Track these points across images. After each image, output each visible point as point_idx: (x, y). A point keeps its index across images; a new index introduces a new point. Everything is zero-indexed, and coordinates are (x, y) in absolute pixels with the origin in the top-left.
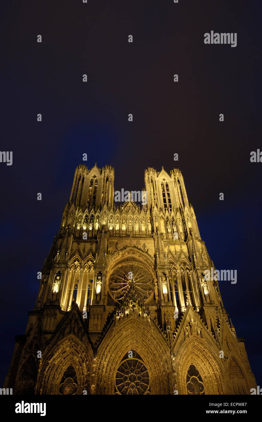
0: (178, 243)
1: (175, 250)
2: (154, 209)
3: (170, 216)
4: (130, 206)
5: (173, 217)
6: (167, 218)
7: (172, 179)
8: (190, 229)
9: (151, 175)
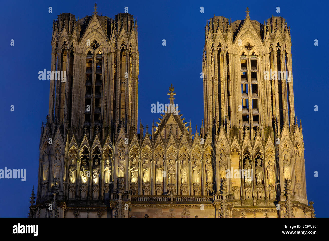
0: (262, 209)
2: (220, 137)
3: (253, 147)
4: (171, 125)
5: (258, 149)
6: (247, 152)
7: (266, 48)
8: (286, 183)
9: (220, 39)
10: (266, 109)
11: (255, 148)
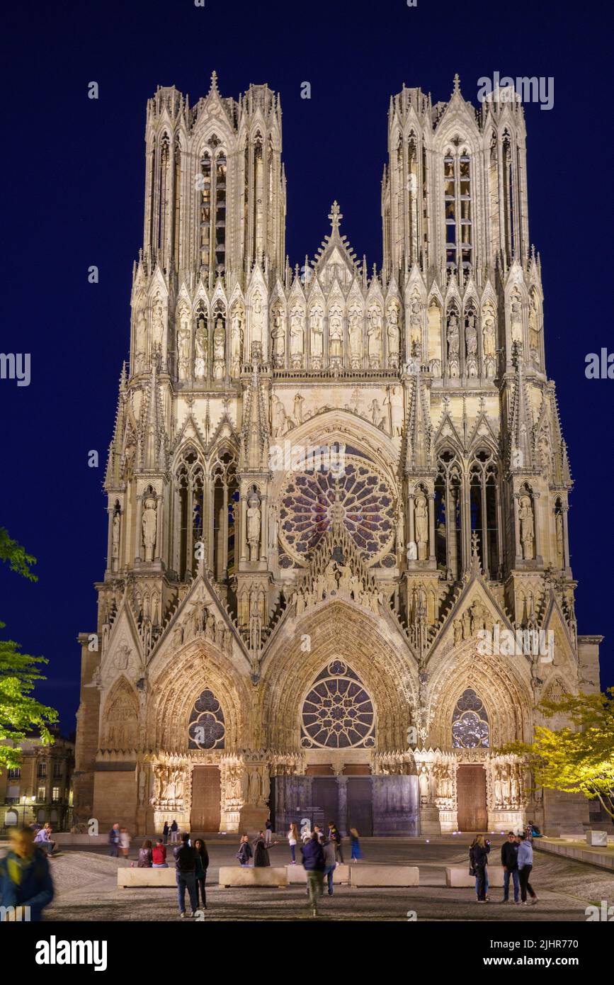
0: (475, 391)
1: (465, 415)
3: (462, 297)
4: (336, 265)
5: (470, 300)
6: (452, 305)
7: (487, 141)
8: (516, 346)
9: (412, 124)
10: (484, 238)
11: (465, 299)
